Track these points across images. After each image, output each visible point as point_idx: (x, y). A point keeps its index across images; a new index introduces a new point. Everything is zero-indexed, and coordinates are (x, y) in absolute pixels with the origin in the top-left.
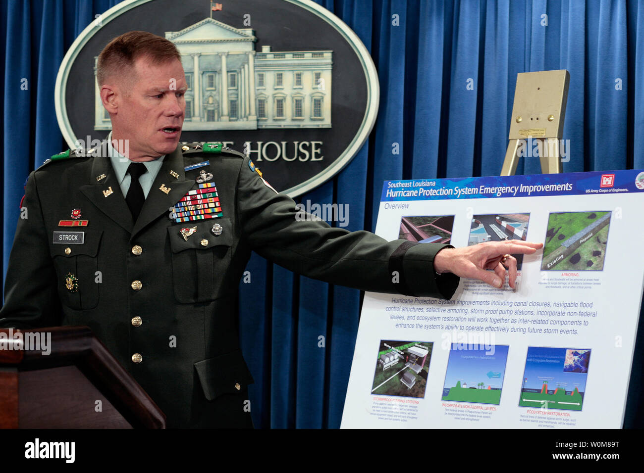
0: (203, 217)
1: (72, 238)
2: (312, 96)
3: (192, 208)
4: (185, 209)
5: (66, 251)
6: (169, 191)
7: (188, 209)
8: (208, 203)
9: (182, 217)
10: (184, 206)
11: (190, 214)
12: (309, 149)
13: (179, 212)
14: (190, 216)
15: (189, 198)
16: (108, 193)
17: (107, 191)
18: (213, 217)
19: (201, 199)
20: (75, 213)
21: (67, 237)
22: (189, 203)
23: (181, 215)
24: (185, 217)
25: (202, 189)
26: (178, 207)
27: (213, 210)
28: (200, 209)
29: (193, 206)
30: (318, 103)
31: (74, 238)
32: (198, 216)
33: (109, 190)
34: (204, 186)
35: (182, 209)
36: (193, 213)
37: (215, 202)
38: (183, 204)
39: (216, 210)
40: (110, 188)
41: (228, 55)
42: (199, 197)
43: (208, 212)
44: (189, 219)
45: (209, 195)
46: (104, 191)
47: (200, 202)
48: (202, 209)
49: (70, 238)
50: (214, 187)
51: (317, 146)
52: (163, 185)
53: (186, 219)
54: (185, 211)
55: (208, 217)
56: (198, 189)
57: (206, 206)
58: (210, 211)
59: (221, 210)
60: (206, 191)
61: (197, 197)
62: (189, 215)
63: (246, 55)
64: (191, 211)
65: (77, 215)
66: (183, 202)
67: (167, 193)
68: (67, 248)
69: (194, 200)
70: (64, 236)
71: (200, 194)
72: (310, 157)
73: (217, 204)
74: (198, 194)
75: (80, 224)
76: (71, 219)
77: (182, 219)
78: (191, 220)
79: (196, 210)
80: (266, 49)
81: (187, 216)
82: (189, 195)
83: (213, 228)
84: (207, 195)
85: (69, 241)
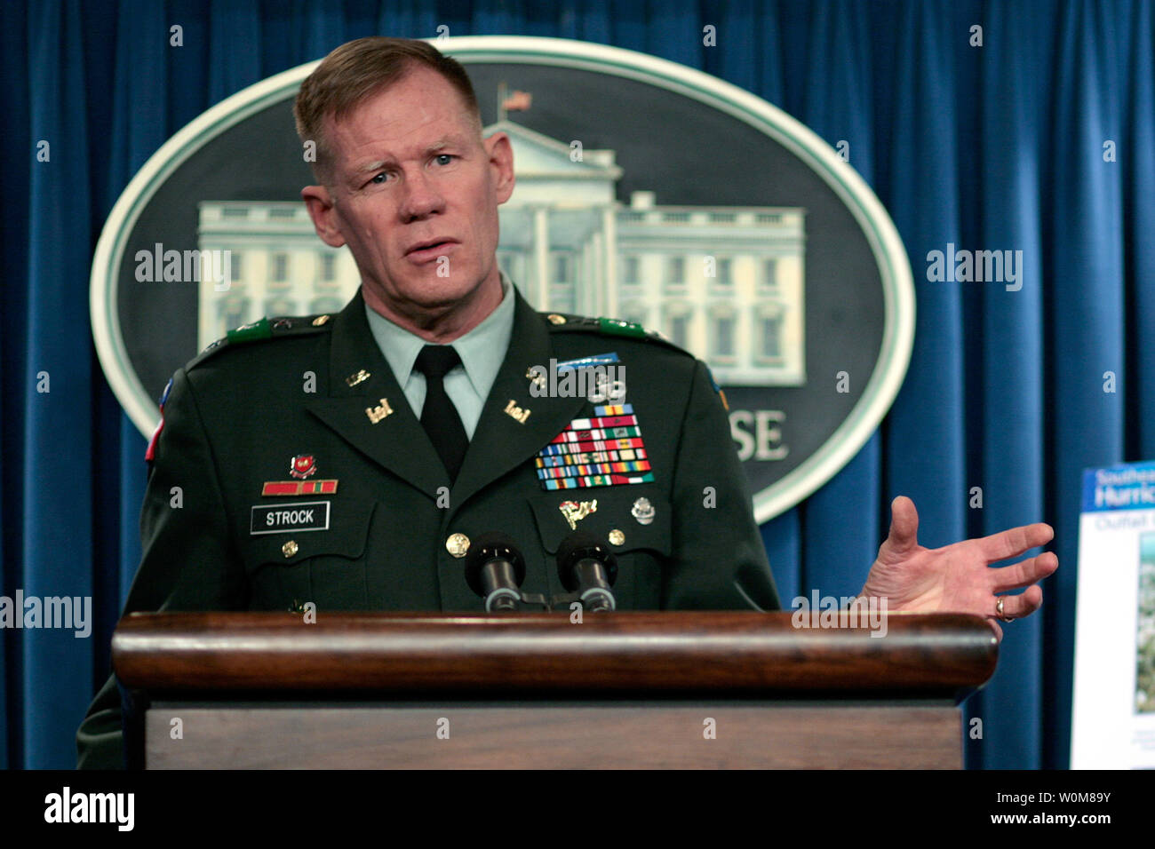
0: (608, 481)
1: (298, 517)
2: (756, 311)
3: (583, 458)
4: (564, 460)
5: (284, 548)
6: (525, 416)
7: (573, 461)
8: (618, 451)
9: (560, 479)
10: (563, 455)
11: (578, 471)
12: (751, 429)
13: (553, 467)
14: (578, 478)
15: (573, 437)
16: (380, 412)
17: (377, 409)
18: (633, 480)
19: (602, 440)
20: (300, 464)
21: (287, 517)
22: (575, 448)
23: (557, 473)
24: (567, 477)
25: (604, 417)
26: (550, 456)
27: (631, 467)
28: (601, 463)
29: (584, 455)
30: (770, 327)
31: (303, 516)
32: (598, 478)
33: (381, 405)
34: (608, 410)
35: (559, 461)
36: (586, 470)
37: (634, 449)
38: (561, 449)
39: (638, 466)
40: (383, 401)
41: (552, 211)
42: (596, 435)
43: (620, 470)
44: (577, 482)
45: (621, 432)
46: (369, 410)
47: (599, 446)
48: (605, 462)
49: (294, 517)
50: (631, 415)
51: (772, 425)
52: (513, 403)
53: (570, 484)
54: (565, 465)
55: (621, 480)
56: (592, 416)
57: (614, 456)
58: (624, 468)
59: (649, 468)
60: (613, 422)
61: (590, 436)
62: (575, 474)
63: (597, 211)
64: (579, 465)
65: (304, 469)
66: (561, 443)
67: (522, 421)
68: (287, 541)
69: (585, 440)
70: (278, 514)
71: (599, 428)
72: (756, 449)
73: (640, 454)
74: (593, 429)
75: (318, 488)
76: (290, 478)
77: (561, 484)
78: (582, 485)
79: (592, 464)
80: (642, 201)
81: (572, 477)
82: (572, 430)
83: (633, 506)
84: (616, 431)
85: (291, 526)
